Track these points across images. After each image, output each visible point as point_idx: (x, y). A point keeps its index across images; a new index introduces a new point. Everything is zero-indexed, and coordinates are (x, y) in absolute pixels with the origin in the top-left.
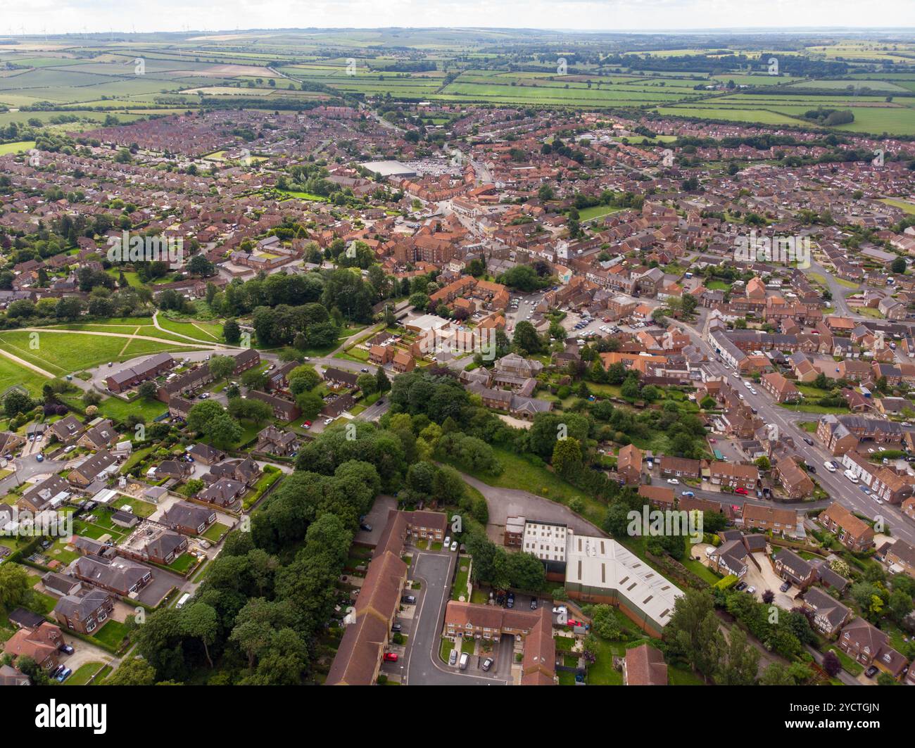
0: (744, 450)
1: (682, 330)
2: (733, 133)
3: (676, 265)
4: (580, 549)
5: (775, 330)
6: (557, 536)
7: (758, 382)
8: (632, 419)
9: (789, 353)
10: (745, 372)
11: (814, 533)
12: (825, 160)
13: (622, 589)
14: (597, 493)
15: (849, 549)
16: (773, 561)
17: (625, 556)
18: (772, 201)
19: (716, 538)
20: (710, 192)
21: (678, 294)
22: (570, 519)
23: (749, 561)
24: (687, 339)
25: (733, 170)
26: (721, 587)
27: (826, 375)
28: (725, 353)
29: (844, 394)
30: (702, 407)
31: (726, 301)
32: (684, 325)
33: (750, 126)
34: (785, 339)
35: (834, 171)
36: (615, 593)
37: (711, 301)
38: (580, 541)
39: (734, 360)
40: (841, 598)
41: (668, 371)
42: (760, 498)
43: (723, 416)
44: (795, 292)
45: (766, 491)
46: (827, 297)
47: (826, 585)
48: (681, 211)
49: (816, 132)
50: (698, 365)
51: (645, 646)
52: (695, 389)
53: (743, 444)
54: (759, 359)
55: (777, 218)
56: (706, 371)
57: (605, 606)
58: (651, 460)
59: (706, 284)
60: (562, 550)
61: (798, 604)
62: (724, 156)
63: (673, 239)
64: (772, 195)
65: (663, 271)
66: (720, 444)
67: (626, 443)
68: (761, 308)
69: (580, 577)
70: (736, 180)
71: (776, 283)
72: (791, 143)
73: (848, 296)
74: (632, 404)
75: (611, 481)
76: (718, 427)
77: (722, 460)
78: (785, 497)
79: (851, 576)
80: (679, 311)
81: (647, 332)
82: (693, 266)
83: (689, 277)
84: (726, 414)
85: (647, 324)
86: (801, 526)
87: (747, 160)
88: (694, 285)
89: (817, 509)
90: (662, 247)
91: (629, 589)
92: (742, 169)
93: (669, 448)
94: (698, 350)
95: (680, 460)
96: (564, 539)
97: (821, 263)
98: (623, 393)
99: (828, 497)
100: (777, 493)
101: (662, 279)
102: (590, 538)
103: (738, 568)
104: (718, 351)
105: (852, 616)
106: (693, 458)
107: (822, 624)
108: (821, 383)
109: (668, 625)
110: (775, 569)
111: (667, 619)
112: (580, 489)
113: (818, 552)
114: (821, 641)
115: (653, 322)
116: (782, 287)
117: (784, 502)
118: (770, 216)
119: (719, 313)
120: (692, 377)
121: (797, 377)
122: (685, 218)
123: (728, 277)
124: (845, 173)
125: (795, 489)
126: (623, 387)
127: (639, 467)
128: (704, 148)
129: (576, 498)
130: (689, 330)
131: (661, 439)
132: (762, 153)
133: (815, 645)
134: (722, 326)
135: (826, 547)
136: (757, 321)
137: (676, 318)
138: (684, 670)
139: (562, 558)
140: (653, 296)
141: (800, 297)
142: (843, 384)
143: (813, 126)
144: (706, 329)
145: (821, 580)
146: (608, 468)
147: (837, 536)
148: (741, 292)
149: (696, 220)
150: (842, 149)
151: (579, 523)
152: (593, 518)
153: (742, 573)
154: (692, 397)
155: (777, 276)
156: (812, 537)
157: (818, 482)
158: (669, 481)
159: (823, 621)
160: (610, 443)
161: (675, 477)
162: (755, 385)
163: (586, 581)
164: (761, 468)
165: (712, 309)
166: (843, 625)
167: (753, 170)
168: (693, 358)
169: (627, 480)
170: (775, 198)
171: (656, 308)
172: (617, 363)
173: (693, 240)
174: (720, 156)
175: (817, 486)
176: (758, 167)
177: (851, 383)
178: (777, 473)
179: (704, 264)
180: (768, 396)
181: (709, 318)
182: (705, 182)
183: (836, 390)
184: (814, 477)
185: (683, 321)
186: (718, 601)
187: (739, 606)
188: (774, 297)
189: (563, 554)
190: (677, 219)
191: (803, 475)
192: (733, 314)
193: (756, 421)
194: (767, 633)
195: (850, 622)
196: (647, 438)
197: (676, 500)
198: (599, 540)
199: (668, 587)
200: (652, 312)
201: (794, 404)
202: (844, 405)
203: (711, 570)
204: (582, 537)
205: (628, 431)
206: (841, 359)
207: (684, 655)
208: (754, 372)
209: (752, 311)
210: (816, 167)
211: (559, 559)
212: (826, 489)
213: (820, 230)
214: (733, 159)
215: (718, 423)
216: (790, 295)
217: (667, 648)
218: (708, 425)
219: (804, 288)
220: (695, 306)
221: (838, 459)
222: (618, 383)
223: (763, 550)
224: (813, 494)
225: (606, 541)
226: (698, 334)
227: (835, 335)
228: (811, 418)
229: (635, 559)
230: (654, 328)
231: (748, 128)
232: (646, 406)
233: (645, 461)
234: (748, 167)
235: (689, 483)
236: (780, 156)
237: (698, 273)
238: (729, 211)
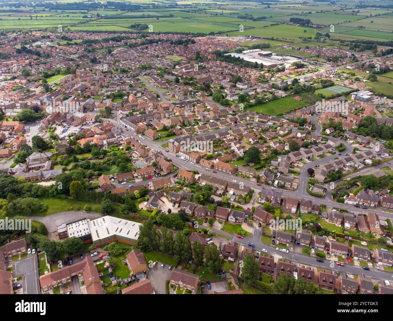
0: (146, 162)
1: (109, 122)
2: (105, 36)
3: (98, 95)
4: (95, 225)
5: (144, 113)
6: (83, 224)
7: (144, 134)
8: (100, 164)
9: (151, 120)
10: (138, 132)
11: (177, 182)
12: (143, 44)
13: (117, 233)
14: (95, 200)
15: (189, 183)
16: (167, 198)
17: (114, 220)
18: (128, 62)
19: (146, 198)
20: (103, 62)
21: (102, 107)
22: (86, 215)
23: (160, 201)
24: (112, 125)
25: (110, 52)
26: (153, 215)
27: (166, 125)
28: (128, 127)
29: (173, 130)
30: (126, 150)
31: (123, 106)
32: (109, 120)
33: (111, 32)
34: (149, 115)
35: (147, 48)
36: (115, 236)
37: (117, 107)
38: (94, 222)
39: (133, 129)
40: (191, 201)
41: (108, 140)
42: (157, 177)
43: (135, 151)
44: (147, 97)
45: (158, 174)
46: (158, 96)
47: (186, 198)
48: (93, 72)
49: (136, 33)
50: (120, 134)
51: (133, 250)
52: (121, 144)
53: (145, 159)
54: (142, 126)
55: (132, 69)
56: (123, 136)
57: (113, 243)
58: (113, 178)
59: (113, 101)
60: (87, 229)
61: (179, 209)
62: (105, 46)
63: (93, 84)
64: (128, 60)
65: (94, 99)
66: (137, 162)
67: (100, 175)
68: (137, 106)
69: (98, 237)
70: (112, 56)
71: (139, 95)
72: (128, 38)
73: (165, 94)
74: (98, 158)
75: (99, 193)
76: (135, 156)
77: (140, 168)
78: (165, 174)
79: (192, 192)
80: (105, 114)
81: (95, 126)
82: (105, 94)
83: (105, 99)
84: (136, 150)
85: (94, 123)
86: (173, 182)
87: (114, 47)
88: (108, 102)
89: (176, 174)
90: (90, 89)
91: (120, 232)
92: (113, 51)
93: (118, 171)
94: (118, 128)
95: (124, 174)
96: (87, 224)
97: (153, 84)
98: (93, 154)
99: (178, 168)
100: (162, 173)
101: (94, 102)
102: (98, 219)
103: (156, 205)
104: (126, 127)
105: (196, 205)
106: (129, 171)
107: (188, 212)
108: (165, 129)
109: (139, 238)
110: (169, 201)
111: (138, 236)
112: (87, 201)
113: (180, 188)
114: (189, 218)
115: (96, 122)
116: (142, 96)
117: (165, 175)
118: (129, 69)
119: (121, 111)
120: (119, 139)
121: (157, 129)
122: (96, 75)
123: (121, 96)
124: (151, 48)
125: (167, 169)
126: (92, 152)
127: (109, 182)
128: (95, 43)
129: (86, 205)
130: (112, 121)
131: (114, 168)
132: (119, 43)
133: (188, 220)
134: (124, 116)
135: (182, 185)
136: (136, 111)
137: (105, 117)
138: (150, 251)
139: (88, 232)
140: (92, 111)
141: (149, 99)
142: (172, 127)
143: (135, 31)
144: (119, 119)
145: (184, 198)
146: (96, 188)
147: (184, 181)
148: (127, 101)
149: (101, 75)
150: (147, 39)
151: (91, 215)
152: (96, 211)
153: (159, 207)
154: (121, 148)
155: (139, 92)
156: (177, 184)
157: (174, 164)
158: (122, 183)
159: (188, 211)
160: (94, 177)
161: (124, 181)
162: (143, 136)
163: (101, 237)
164: (154, 166)
165: (118, 111)
166: (194, 209)
167: (117, 51)
168: (117, 132)
169: (106, 190)
170: (129, 61)
171: (95, 115)
172: (86, 143)
173: (102, 83)
174: (103, 46)
175: (174, 166)
176: (119, 49)
177: (174, 126)
178: (160, 166)
179: (110, 93)
180: (149, 139)
181: (118, 114)
182: (100, 58)
183: (170, 130)
184: (172, 163)
185: (108, 118)
186: (154, 221)
187: (161, 219)
188: (140, 101)
189: (88, 231)
190: (93, 76)
191: (168, 163)
192: (127, 110)
193: (147, 149)
194: (172, 224)
195: (195, 208)
196: (108, 170)
197: (127, 190)
198: (101, 219)
199: (134, 224)
200: (94, 117)
201: (158, 139)
202: (174, 134)
203: (148, 211)
204: (94, 220)
205: (100, 170)
206: (169, 118)
207: (148, 246)
208: (142, 131)
209: (134, 107)
210: (140, 47)
211: (87, 234)
212: (177, 166)
213: (148, 71)
214: (109, 47)
215: (134, 155)
216: (145, 98)
217: (141, 247)
218: (131, 157)
219: (150, 95)
220: (111, 111)
221: (178, 154)
222: (89, 151)
223: (163, 195)
224: (173, 169)
225: (105, 217)
226: (116, 122)
227: (165, 110)
228: (165, 142)
229: (119, 219)
230: (97, 124)
231: (111, 33)
232: (104, 157)
233: (110, 179)
234: (115, 50)
235: (130, 181)
236: (126, 44)
237: (108, 97)
238: (113, 69)
